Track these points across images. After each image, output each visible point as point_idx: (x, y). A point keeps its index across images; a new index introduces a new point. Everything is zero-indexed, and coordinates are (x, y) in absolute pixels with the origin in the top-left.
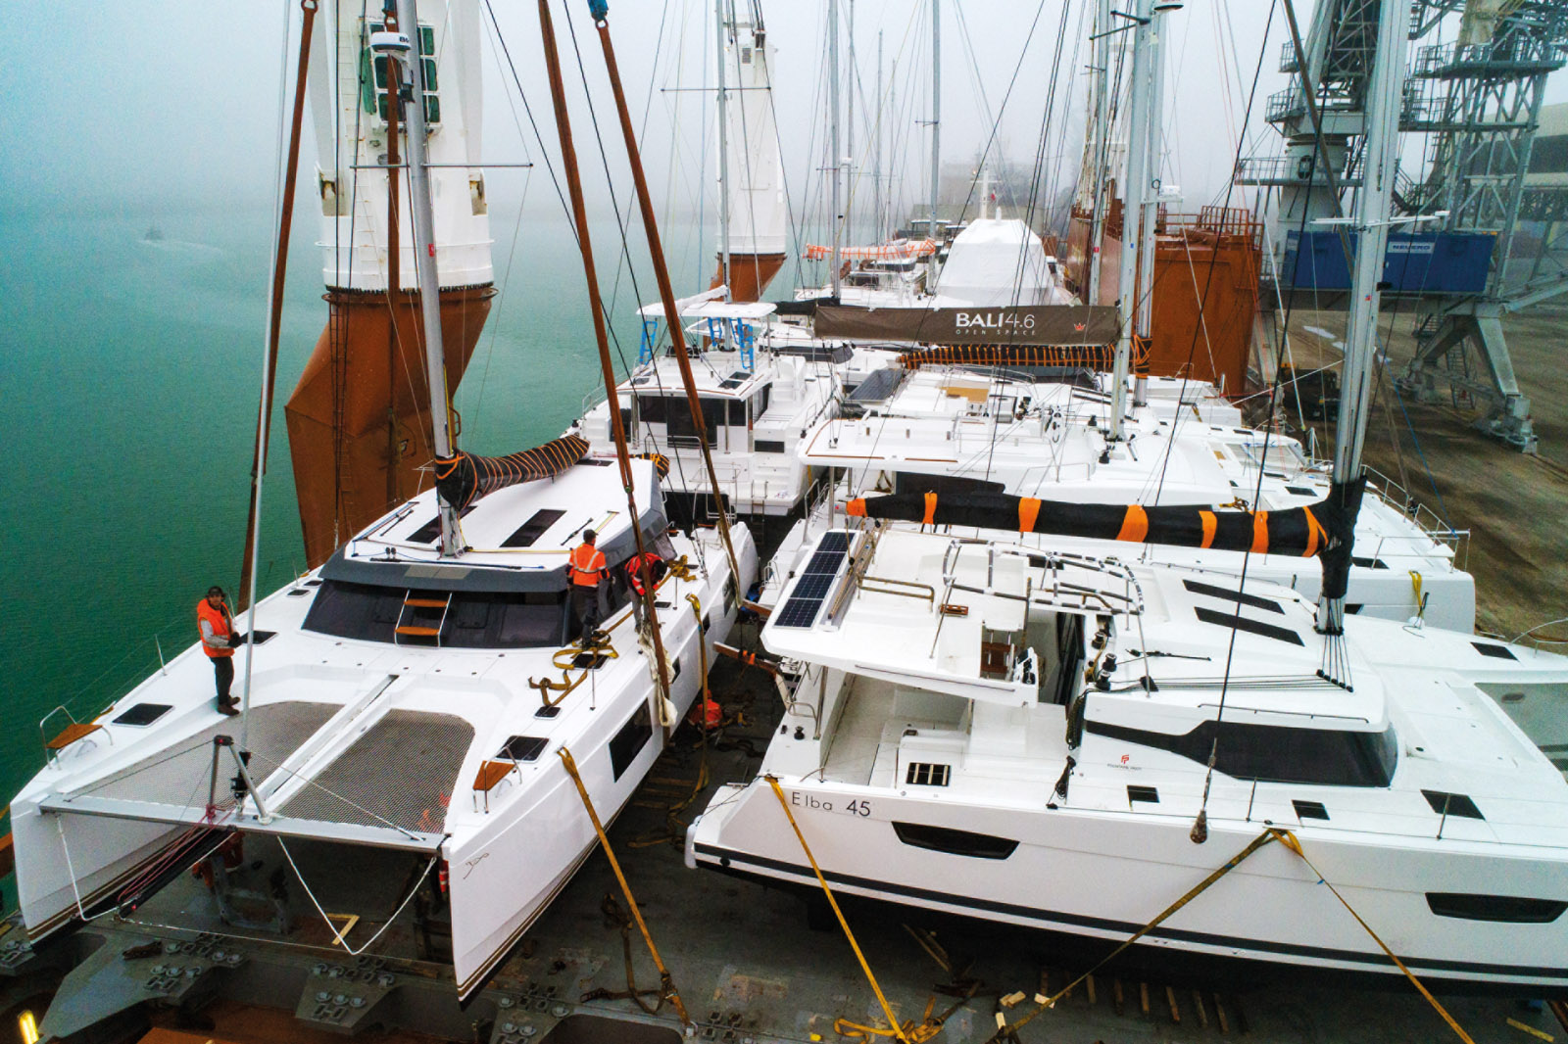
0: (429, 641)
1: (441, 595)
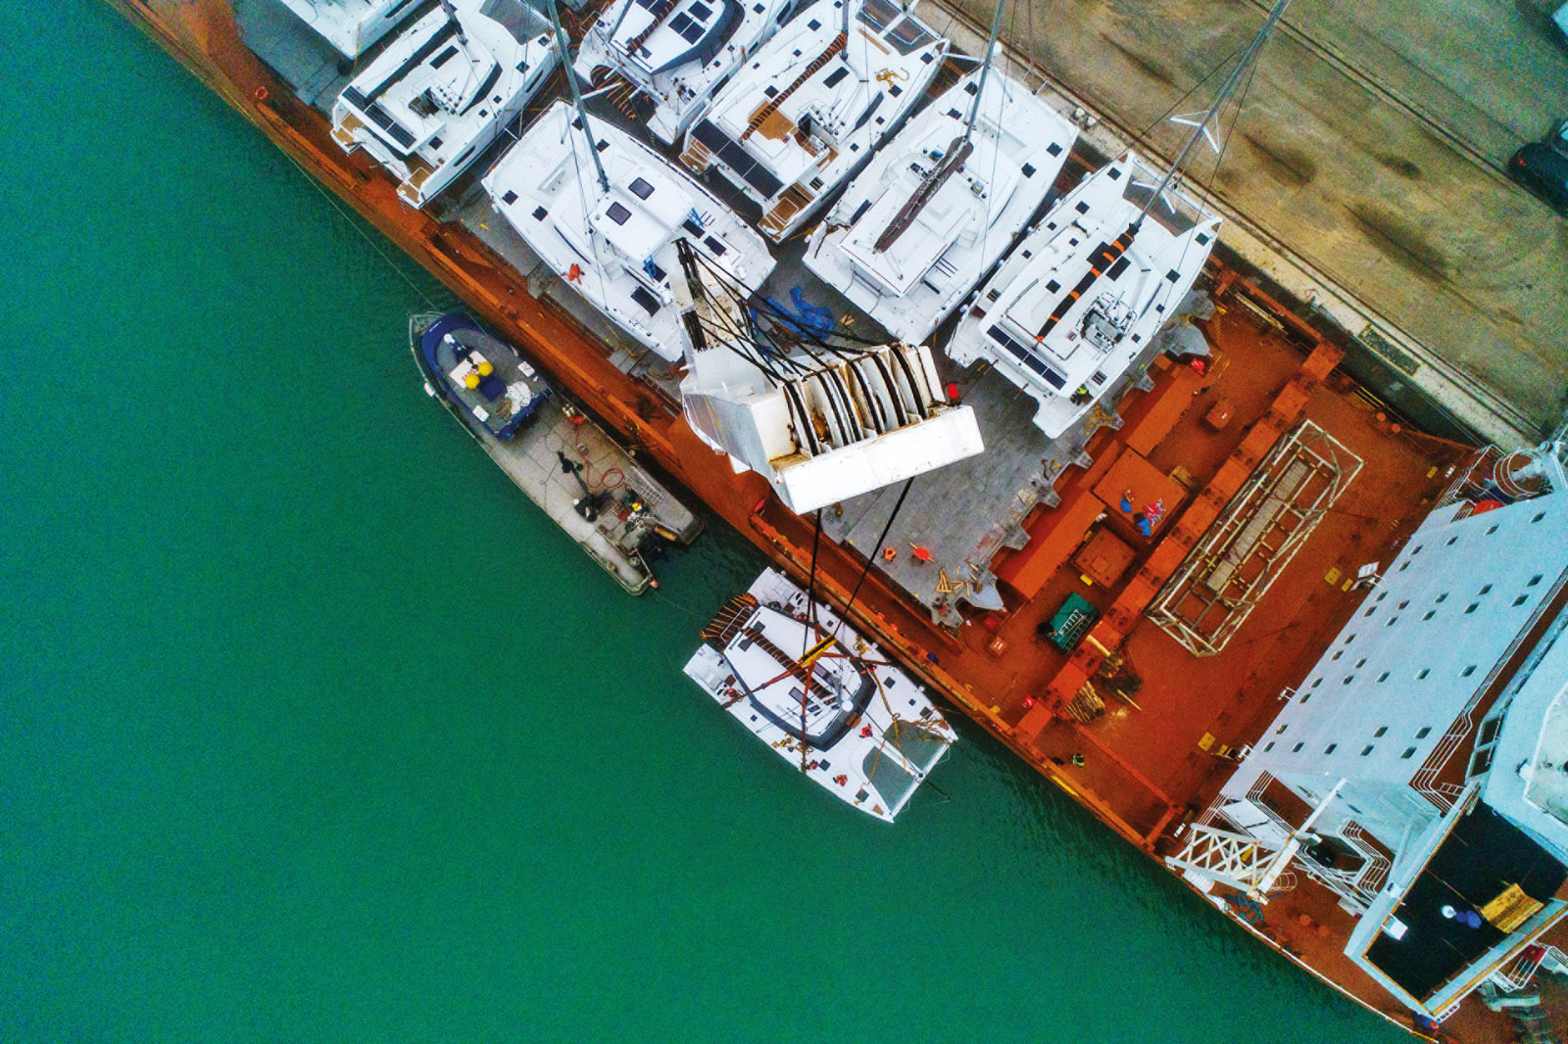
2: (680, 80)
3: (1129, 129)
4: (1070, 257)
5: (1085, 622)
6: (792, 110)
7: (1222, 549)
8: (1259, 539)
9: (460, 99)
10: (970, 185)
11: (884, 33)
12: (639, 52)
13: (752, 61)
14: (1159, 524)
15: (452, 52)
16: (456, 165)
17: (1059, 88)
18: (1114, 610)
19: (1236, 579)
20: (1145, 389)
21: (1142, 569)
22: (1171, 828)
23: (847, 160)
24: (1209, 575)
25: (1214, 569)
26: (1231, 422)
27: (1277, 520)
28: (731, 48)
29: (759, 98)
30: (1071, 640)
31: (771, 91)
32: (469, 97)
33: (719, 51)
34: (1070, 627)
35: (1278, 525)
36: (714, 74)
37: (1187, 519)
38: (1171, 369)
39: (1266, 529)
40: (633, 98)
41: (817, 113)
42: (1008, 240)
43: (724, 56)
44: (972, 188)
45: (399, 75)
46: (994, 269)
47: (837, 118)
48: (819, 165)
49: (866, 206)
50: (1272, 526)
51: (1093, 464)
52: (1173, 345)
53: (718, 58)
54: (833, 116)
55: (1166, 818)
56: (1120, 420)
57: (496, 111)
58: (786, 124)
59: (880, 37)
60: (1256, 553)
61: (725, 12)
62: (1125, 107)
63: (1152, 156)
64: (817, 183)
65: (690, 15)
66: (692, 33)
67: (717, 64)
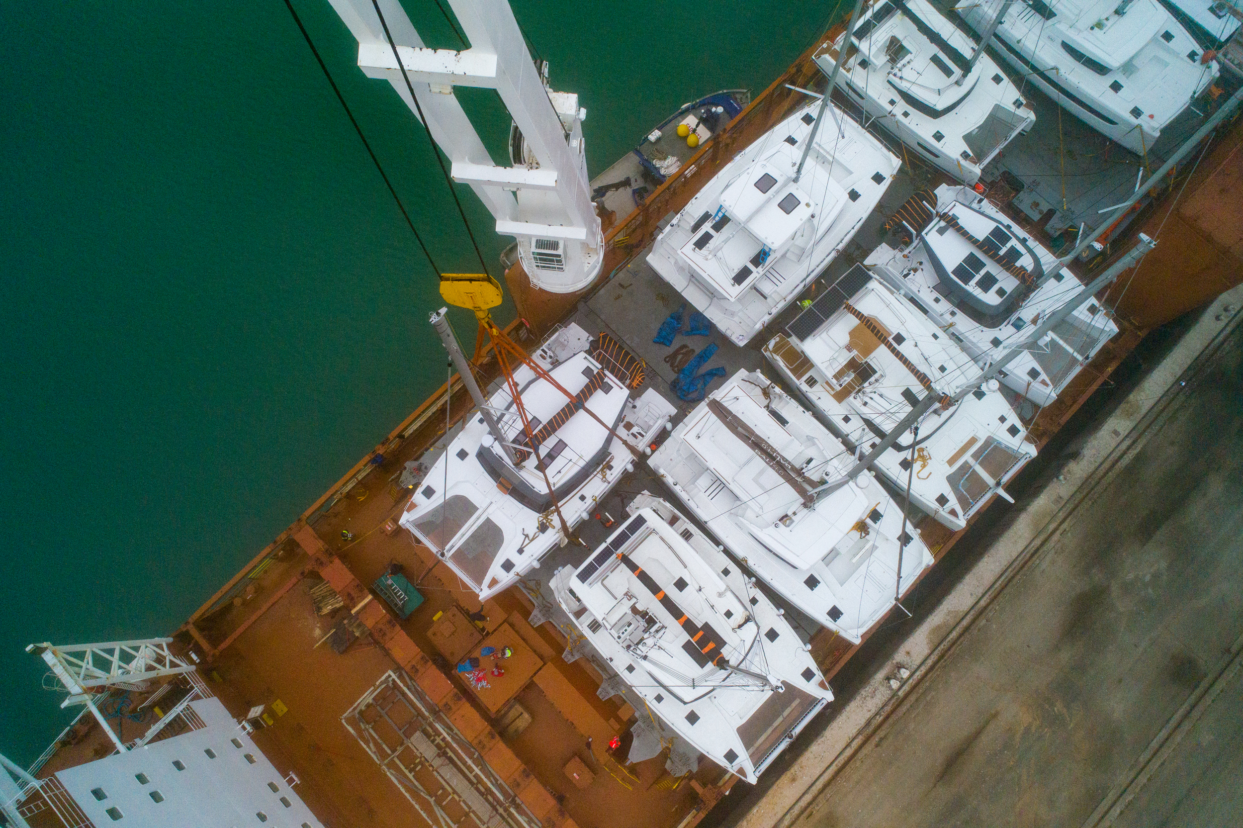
1: (510, 484)
2: (921, 267)
3: (886, 725)
4: (712, 607)
5: (396, 605)
6: (881, 358)
7: (450, 754)
8: (455, 792)
9: (901, 78)
10: (790, 513)
11: (972, 461)
12: (943, 224)
13: (939, 333)
14: (466, 681)
15: (948, 72)
16: (848, 84)
17: (934, 658)
18: (394, 626)
19: (421, 763)
20: (600, 689)
21: (427, 658)
22: (199, 651)
23: (834, 410)
24: (428, 735)
25: (433, 741)
26: (569, 781)
27: (471, 814)
28: (953, 314)
29: (893, 326)
30: (382, 590)
31: (899, 339)
32: (904, 85)
33: (949, 301)
34: (394, 590)
35: (467, 815)
36: (927, 296)
37: (467, 709)
38: (618, 719)
39: (464, 802)
40: (904, 226)
41: (877, 381)
42: (740, 553)
43: (944, 306)
44: (786, 516)
45: (923, 28)
46: (717, 542)
47: (871, 398)
48: (827, 383)
49: (783, 421)
50: (467, 809)
51: (532, 626)
52: (643, 726)
53: (943, 300)
54: (872, 395)
55: (205, 645)
56: (573, 660)
57: (894, 112)
58: (868, 350)
59: (967, 457)
60: (443, 788)
61: (989, 305)
62: (912, 726)
63: (855, 744)
64: (811, 382)
65: (983, 272)
66: (963, 272)
67: (937, 300)
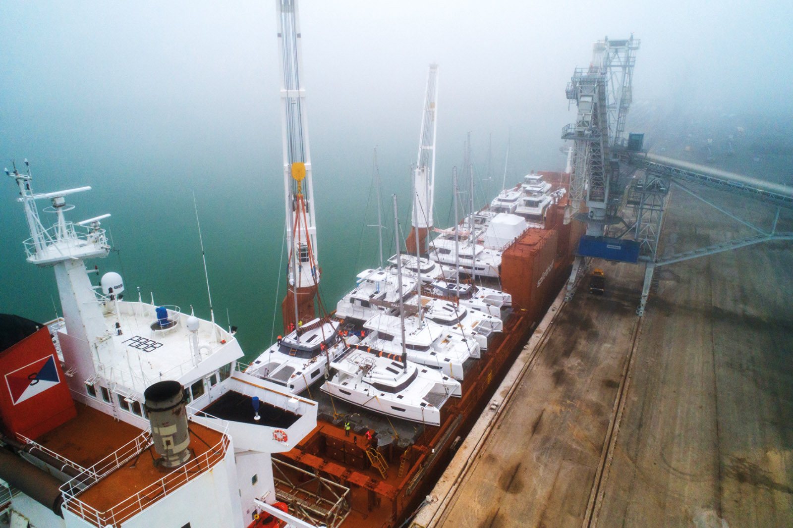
0: (293, 356)
1: (295, 349)
17: (507, 399)
62: (510, 420)
